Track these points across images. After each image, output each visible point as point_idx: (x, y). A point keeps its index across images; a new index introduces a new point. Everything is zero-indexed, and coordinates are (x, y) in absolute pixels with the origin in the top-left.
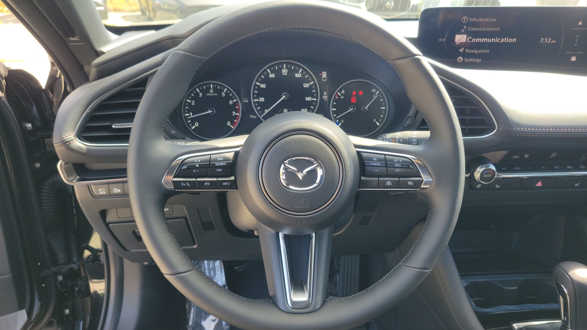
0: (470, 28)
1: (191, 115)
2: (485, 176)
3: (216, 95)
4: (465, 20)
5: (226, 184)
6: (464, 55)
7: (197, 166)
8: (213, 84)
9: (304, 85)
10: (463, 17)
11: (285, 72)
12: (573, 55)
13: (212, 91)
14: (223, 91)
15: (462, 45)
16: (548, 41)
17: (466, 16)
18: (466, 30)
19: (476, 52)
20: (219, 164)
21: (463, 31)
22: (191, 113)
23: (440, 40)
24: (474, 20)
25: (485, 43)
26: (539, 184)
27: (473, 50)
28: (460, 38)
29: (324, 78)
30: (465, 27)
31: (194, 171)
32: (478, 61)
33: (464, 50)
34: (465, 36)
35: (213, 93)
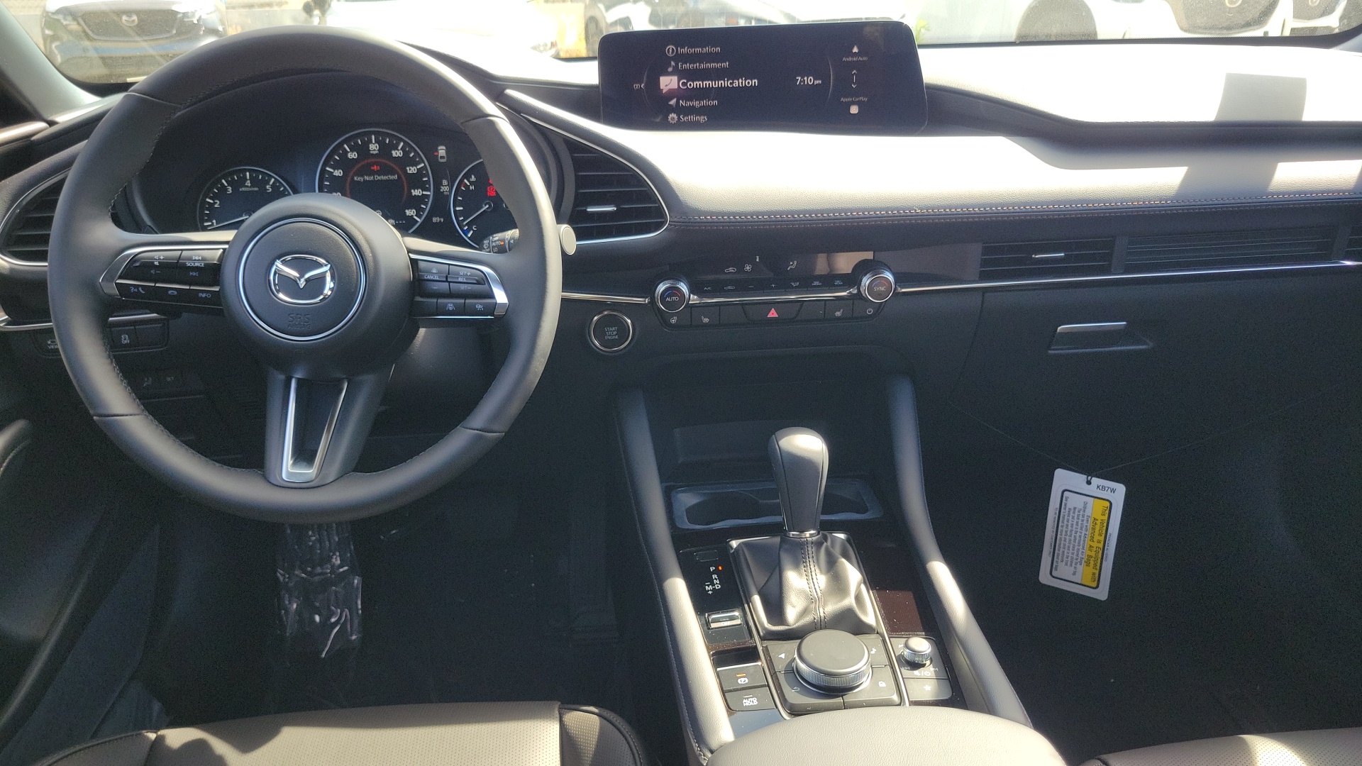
0: (682, 65)
1: (215, 224)
2: (668, 299)
3: (256, 189)
4: (671, 51)
5: (204, 295)
6: (679, 110)
7: (156, 263)
8: (250, 171)
9: (408, 168)
10: (667, 46)
11: (374, 148)
12: (853, 103)
13: (248, 183)
14: (268, 183)
15: (672, 94)
16: (810, 80)
17: (671, 45)
18: (676, 67)
19: (697, 104)
20: (193, 264)
21: (670, 69)
22: (214, 221)
23: (636, 86)
24: (685, 50)
25: (710, 89)
26: (773, 314)
27: (692, 101)
28: (668, 83)
29: (442, 157)
30: (673, 63)
31: (153, 272)
32: (703, 119)
33: (678, 102)
34: (675, 78)
35: (250, 187)
